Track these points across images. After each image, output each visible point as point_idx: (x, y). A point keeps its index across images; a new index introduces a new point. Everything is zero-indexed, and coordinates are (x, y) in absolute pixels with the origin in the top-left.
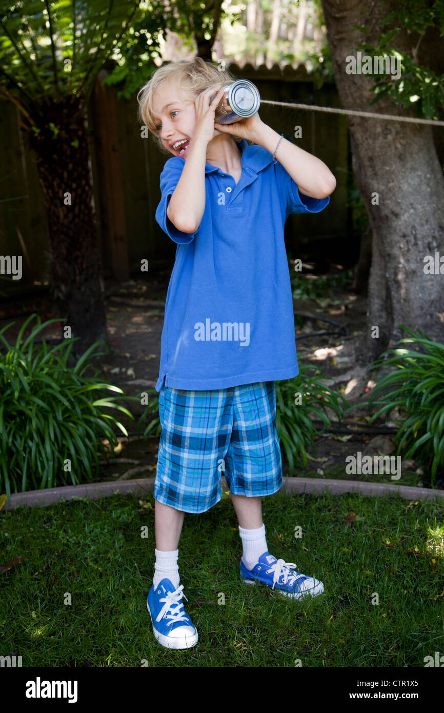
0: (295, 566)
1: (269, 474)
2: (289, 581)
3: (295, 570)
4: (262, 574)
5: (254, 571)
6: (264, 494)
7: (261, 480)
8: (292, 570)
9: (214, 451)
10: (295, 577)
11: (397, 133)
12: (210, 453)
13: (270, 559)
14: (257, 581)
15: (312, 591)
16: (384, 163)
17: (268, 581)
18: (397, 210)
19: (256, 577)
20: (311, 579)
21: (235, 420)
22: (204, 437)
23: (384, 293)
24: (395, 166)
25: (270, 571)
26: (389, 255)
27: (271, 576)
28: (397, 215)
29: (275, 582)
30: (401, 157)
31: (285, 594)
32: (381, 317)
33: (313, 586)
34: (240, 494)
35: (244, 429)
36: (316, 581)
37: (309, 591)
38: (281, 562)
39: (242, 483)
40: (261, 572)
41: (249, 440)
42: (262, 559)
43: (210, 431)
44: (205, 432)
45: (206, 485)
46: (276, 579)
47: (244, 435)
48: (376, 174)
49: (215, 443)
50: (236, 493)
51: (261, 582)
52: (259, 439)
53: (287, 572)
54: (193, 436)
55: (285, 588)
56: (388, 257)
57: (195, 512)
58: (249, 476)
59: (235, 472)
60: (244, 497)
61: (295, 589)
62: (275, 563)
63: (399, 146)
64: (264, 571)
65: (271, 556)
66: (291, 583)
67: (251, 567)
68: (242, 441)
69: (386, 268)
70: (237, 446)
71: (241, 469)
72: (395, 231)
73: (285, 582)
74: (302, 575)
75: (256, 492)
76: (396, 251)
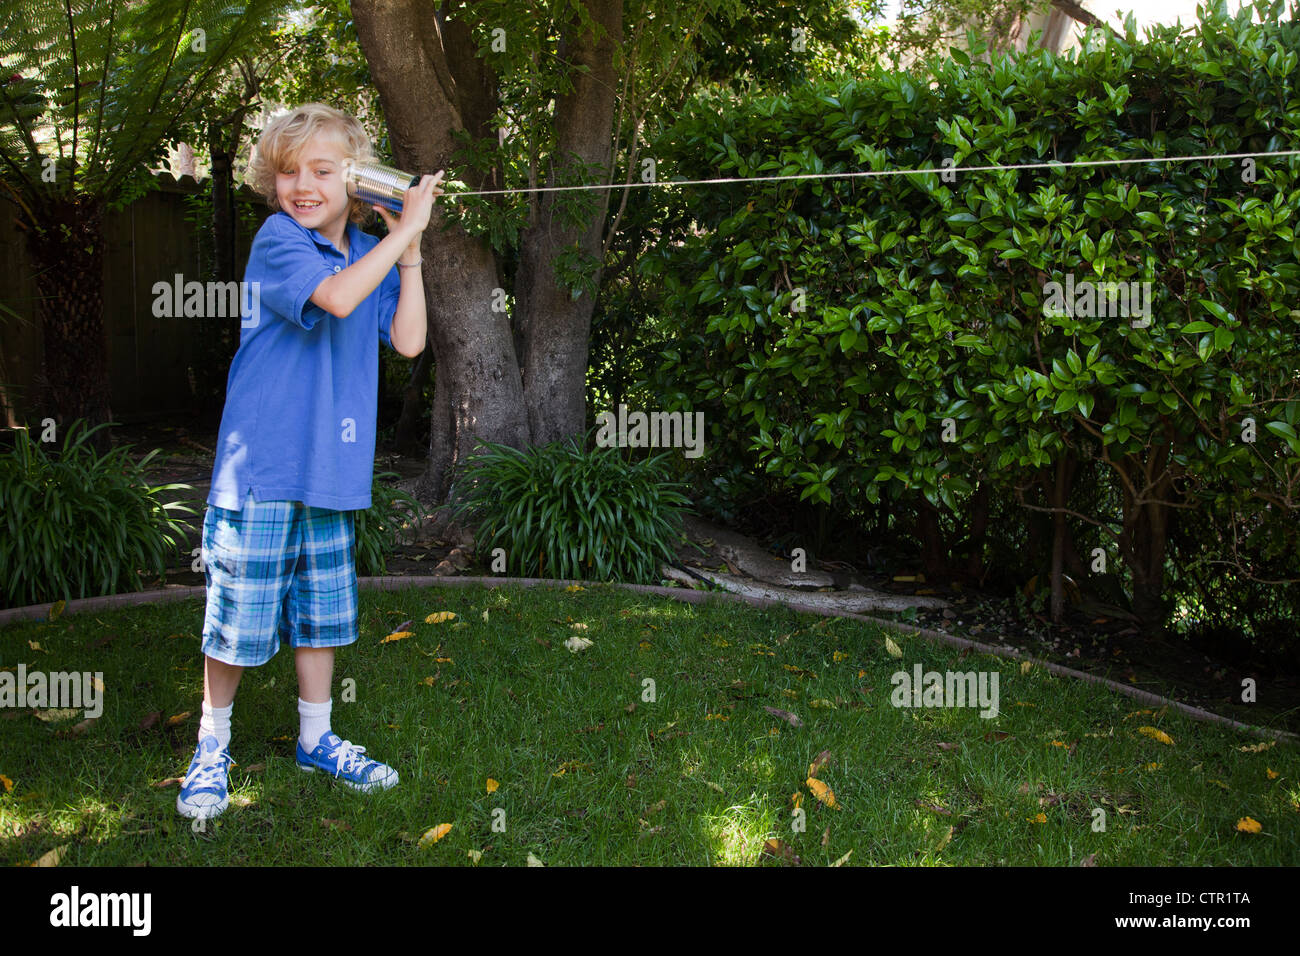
0: (364, 749)
1: (342, 615)
2: (356, 768)
3: (364, 754)
4: (324, 758)
5: (314, 754)
6: (336, 643)
7: (332, 623)
8: (360, 754)
9: (277, 579)
10: (363, 764)
11: (464, 262)
12: (273, 582)
13: (333, 740)
14: (317, 768)
15: (384, 781)
16: (451, 291)
17: (329, 768)
18: (463, 337)
19: (316, 763)
20: (384, 767)
21: (303, 541)
22: (266, 560)
23: (448, 424)
24: (462, 294)
25: (333, 755)
26: (455, 383)
27: (334, 762)
28: (463, 343)
29: (338, 768)
30: (467, 286)
31: (351, 784)
32: (445, 450)
33: (385, 775)
34: (304, 645)
35: (313, 553)
36: (390, 770)
37: (380, 781)
38: (347, 744)
39: (307, 630)
40: (321, 756)
41: (319, 568)
42: (324, 740)
43: (274, 552)
44: (267, 554)
45: (268, 626)
46: (340, 766)
47: (313, 560)
48: (442, 301)
49: (279, 570)
50: (298, 645)
51: (322, 770)
52: (331, 566)
53: (354, 757)
54: (252, 559)
55: (351, 777)
56: (452, 386)
57: (253, 665)
58: (317, 619)
59: (298, 615)
60: (311, 649)
61: (363, 778)
62: (340, 745)
63: (465, 275)
64: (325, 755)
65: (334, 737)
66: (359, 771)
67: (310, 750)
68: (310, 569)
69: (451, 398)
70: (304, 578)
71: (306, 611)
72: (461, 359)
73: (352, 770)
74: (372, 761)
75: (325, 641)
76: (462, 380)
